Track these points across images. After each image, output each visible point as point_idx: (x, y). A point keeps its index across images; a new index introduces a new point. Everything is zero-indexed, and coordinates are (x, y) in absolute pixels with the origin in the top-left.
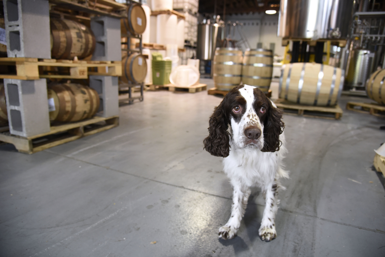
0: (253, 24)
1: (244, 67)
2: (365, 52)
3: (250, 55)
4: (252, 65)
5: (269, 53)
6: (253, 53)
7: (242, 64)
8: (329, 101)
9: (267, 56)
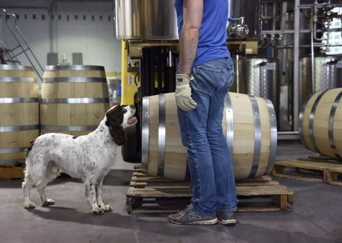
0: (34, 17)
1: (45, 107)
2: (259, 61)
3: (56, 80)
4: (64, 101)
5: (97, 74)
6: (62, 74)
7: (38, 100)
8: (255, 167)
9: (95, 80)
